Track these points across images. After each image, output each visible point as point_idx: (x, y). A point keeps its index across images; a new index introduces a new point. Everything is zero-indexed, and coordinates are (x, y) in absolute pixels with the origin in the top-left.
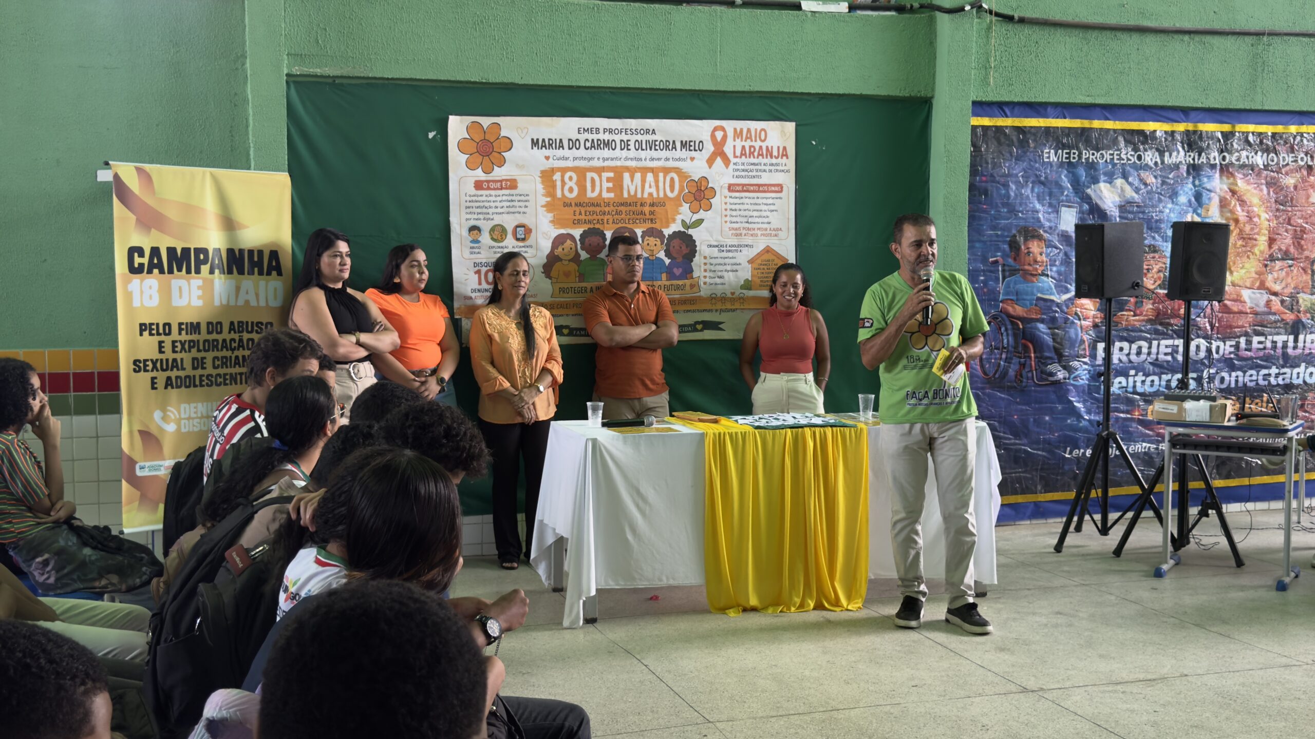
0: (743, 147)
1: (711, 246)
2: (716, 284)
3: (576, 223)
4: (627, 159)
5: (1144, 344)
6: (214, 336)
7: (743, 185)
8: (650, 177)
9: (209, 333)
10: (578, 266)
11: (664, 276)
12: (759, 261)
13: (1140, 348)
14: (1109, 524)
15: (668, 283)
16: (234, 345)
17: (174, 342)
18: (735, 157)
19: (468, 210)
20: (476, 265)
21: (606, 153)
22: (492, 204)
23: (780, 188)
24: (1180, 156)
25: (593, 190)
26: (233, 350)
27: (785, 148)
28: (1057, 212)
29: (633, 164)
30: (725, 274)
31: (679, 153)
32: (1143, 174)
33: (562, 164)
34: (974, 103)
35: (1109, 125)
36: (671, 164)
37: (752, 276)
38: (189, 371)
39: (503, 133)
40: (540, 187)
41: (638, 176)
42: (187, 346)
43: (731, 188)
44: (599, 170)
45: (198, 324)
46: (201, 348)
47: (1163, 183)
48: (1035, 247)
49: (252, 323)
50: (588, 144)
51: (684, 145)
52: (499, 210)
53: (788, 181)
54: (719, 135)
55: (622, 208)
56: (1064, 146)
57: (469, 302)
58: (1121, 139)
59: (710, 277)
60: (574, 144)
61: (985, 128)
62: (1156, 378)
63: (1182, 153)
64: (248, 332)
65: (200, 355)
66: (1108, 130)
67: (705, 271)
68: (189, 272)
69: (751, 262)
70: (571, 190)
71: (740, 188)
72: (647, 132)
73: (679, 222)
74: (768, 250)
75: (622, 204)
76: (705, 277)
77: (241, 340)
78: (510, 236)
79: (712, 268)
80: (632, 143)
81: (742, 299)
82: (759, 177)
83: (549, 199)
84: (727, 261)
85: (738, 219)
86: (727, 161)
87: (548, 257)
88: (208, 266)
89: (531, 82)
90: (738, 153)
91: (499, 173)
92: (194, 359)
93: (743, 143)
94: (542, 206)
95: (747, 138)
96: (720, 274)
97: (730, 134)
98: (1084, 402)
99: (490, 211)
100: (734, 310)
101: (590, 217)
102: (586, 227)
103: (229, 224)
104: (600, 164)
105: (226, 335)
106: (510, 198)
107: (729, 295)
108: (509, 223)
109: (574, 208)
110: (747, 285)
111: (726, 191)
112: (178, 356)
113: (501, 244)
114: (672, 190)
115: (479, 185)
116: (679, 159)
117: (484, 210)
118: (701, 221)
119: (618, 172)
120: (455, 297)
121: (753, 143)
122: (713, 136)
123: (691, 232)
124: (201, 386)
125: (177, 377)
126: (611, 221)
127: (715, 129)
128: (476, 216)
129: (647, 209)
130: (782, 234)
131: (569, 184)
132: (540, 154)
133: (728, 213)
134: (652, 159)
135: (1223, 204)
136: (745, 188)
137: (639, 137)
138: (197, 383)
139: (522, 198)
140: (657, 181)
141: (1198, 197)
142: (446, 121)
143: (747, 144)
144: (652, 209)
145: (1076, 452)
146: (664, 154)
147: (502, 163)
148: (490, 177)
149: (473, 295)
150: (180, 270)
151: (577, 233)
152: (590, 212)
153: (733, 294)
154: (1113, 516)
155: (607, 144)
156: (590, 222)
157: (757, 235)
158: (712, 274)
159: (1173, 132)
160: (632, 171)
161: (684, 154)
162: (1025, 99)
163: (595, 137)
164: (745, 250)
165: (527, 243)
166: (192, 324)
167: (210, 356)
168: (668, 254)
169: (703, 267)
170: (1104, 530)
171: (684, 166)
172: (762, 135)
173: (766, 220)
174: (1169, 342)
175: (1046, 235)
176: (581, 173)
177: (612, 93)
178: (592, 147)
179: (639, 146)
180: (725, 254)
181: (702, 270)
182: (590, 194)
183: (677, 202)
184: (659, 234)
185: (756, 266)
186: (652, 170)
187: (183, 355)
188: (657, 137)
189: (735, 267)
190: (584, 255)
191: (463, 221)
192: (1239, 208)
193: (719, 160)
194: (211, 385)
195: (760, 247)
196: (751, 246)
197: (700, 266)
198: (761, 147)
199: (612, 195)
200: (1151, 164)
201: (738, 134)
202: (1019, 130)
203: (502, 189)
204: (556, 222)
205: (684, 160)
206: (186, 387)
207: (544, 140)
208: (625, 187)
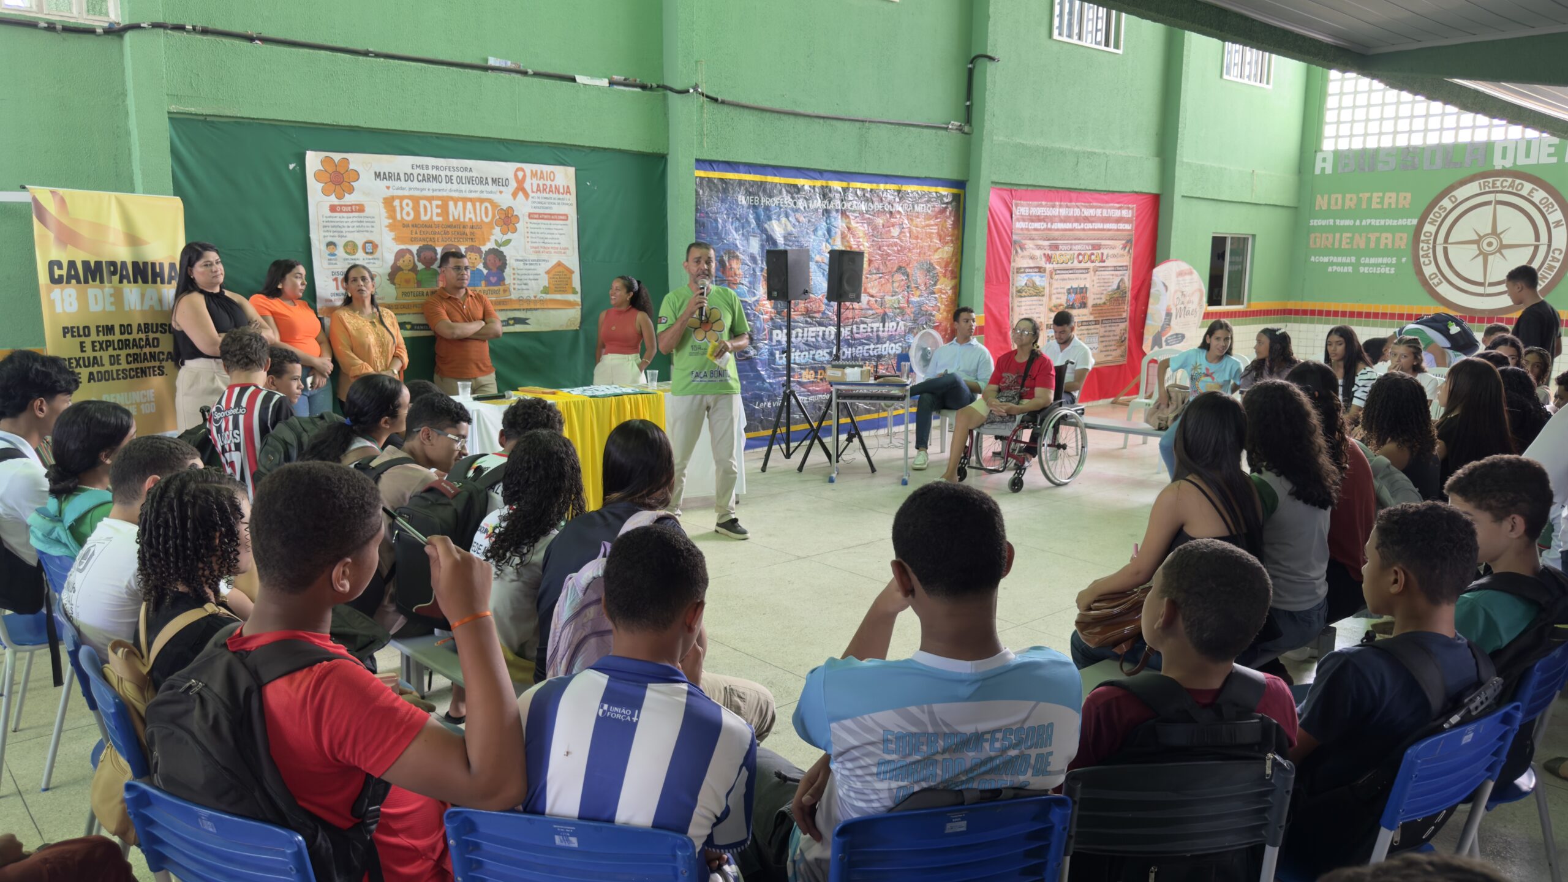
0: (538, 185)
1: (517, 260)
2: (523, 290)
3: (413, 240)
4: (451, 190)
5: (800, 330)
6: (126, 336)
7: (540, 214)
8: (469, 205)
9: (122, 333)
10: (416, 274)
11: (483, 283)
12: (553, 272)
13: (797, 333)
14: (791, 451)
15: (486, 288)
16: (142, 343)
17: (93, 343)
18: (533, 192)
19: (326, 229)
20: (333, 273)
21: (435, 185)
22: (345, 224)
23: (565, 217)
24: (818, 203)
25: (426, 214)
26: (141, 348)
27: (568, 187)
28: (748, 240)
29: (455, 195)
30: (529, 282)
31: (491, 187)
32: (798, 215)
33: (400, 193)
34: (698, 161)
35: (777, 180)
36: (485, 196)
37: (549, 283)
38: (107, 367)
39: (351, 167)
40: (383, 212)
41: (460, 204)
42: (104, 346)
43: (531, 216)
44: (430, 199)
45: (113, 326)
46: (116, 346)
47: (809, 221)
48: (735, 264)
49: (157, 324)
50: (420, 178)
51: (494, 181)
52: (351, 229)
53: (571, 211)
54: (520, 174)
55: (448, 229)
56: (750, 194)
57: (329, 304)
58: (784, 190)
59: (518, 285)
60: (409, 177)
61: (702, 179)
62: (807, 353)
63: (820, 201)
64: (153, 332)
65: (115, 353)
66: (776, 184)
68: (102, 281)
69: (548, 272)
70: (408, 214)
71: (537, 216)
72: (466, 169)
73: (492, 241)
74: (559, 264)
75: (448, 226)
77: (147, 339)
78: (360, 250)
79: (519, 277)
80: (454, 178)
81: (542, 301)
82: (550, 208)
83: (391, 221)
84: (530, 272)
85: (537, 240)
86: (526, 195)
87: (392, 267)
88: (118, 276)
89: (373, 126)
90: (535, 189)
91: (349, 199)
92: (111, 356)
93: (538, 182)
94: (387, 227)
95: (540, 178)
96: (525, 281)
97: (528, 174)
98: (766, 370)
99: (343, 229)
100: (536, 309)
101: (424, 236)
102: (421, 244)
103: (133, 240)
104: (430, 194)
105: (135, 335)
106: (359, 220)
107: (533, 298)
108: (360, 239)
109: (411, 228)
110: (546, 290)
111: (527, 218)
112: (98, 354)
113: (353, 257)
114: (487, 216)
115: (333, 209)
116: (491, 192)
117: (339, 229)
118: (508, 241)
119: (445, 200)
120: (318, 300)
121: (545, 182)
122: (516, 176)
123: (502, 249)
124: (118, 379)
125: (98, 372)
126: (441, 239)
127: (518, 170)
128: (332, 234)
129: (468, 231)
130: (569, 252)
131: (406, 209)
132: (382, 184)
133: (530, 235)
134: (471, 192)
135: (843, 237)
136: (541, 217)
137: (460, 174)
138: (115, 376)
139: (369, 220)
140: (475, 209)
141: (829, 231)
142: (305, 154)
143: (541, 182)
144: (472, 230)
145: (762, 404)
146: (480, 187)
147: (351, 190)
148: (342, 202)
149: (333, 298)
150: (94, 280)
151: (414, 248)
152: (424, 232)
153: (535, 297)
154: (793, 445)
155: (435, 178)
156: (424, 240)
157: (551, 253)
158: (519, 282)
159: (814, 186)
160: (456, 200)
161: (495, 188)
162: (726, 159)
163: (425, 172)
164: (543, 263)
165: (375, 256)
166: (107, 326)
167: (123, 353)
168: (486, 266)
169: (512, 277)
170: (788, 456)
171: (496, 197)
172: (552, 176)
173: (557, 241)
174: (814, 329)
175: (741, 256)
176: (416, 200)
177: (437, 137)
178: (424, 180)
179: (460, 180)
180: (528, 267)
182: (424, 218)
183: (490, 225)
184: (479, 251)
185: (551, 275)
186: (471, 200)
187: (102, 353)
188: (474, 174)
189: (536, 277)
190: (420, 266)
191: (322, 238)
192: (852, 239)
193: (521, 194)
194: (126, 378)
195: (554, 262)
196: (547, 261)
198: (551, 186)
199: (440, 219)
200: (802, 208)
201: (534, 174)
202: (722, 180)
203: (352, 211)
204: (398, 239)
205: (495, 193)
206: (106, 380)
207: (384, 173)
208: (451, 212)
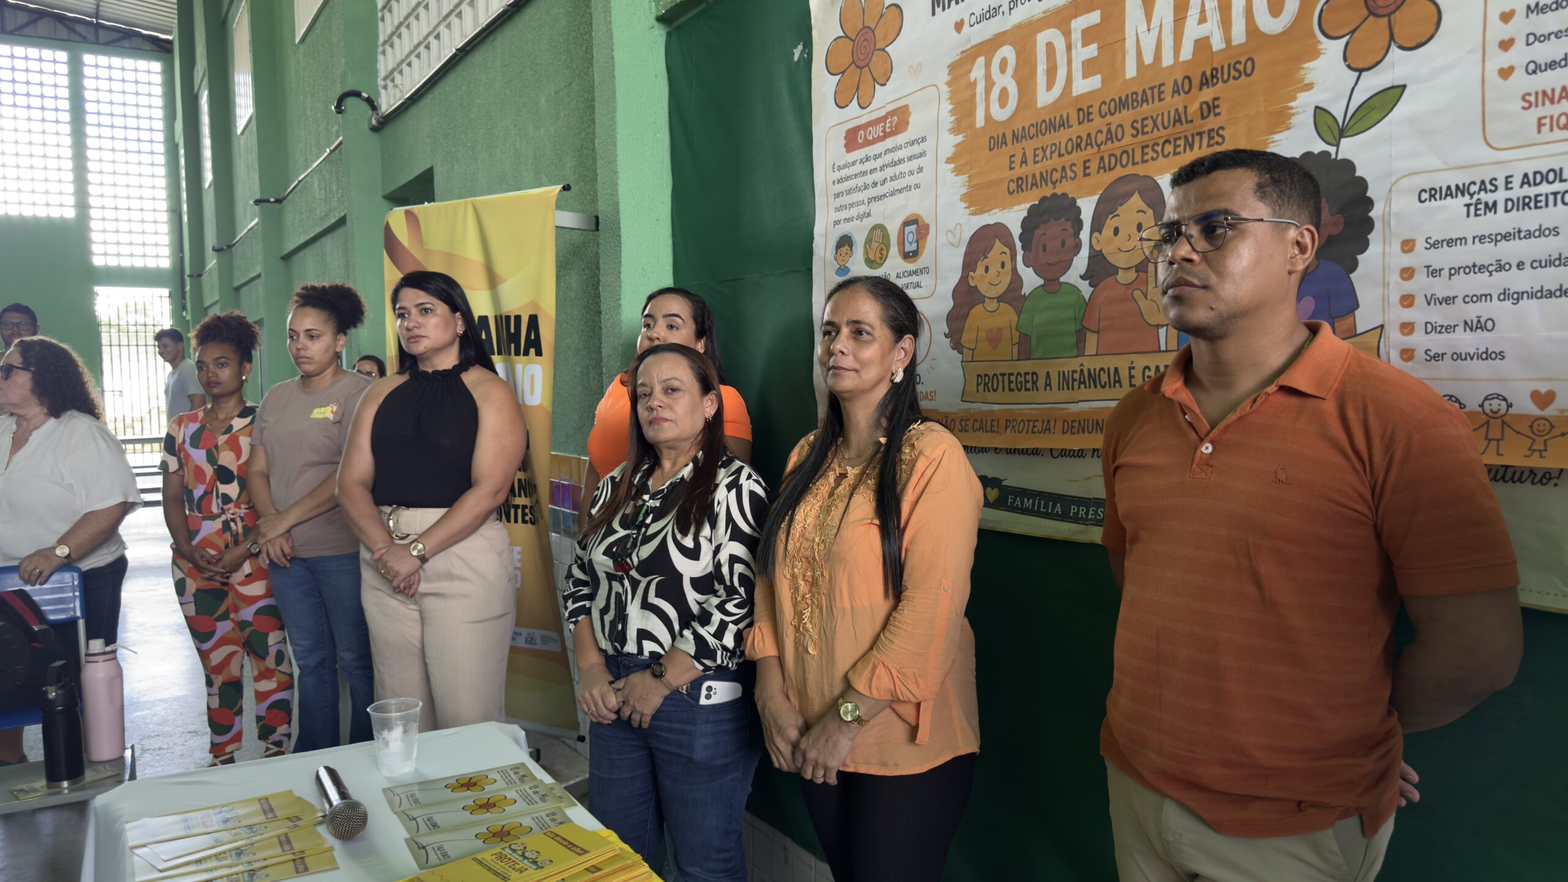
1: (1433, 193)
2: (1457, 356)
3: (1014, 190)
10: (1021, 312)
19: (839, 203)
22: (870, 178)
30: (1501, 310)
33: (987, 30)
40: (946, 110)
52: (880, 190)
59: (1432, 328)
67: (1407, 301)
70: (1003, 97)
76: (1407, 328)
78: (895, 248)
83: (960, 138)
84: (1510, 249)
87: (956, 292)
91: (882, 99)
96: (1473, 311)
99: (866, 194)
101: (1045, 166)
102: (1035, 197)
103: (492, 277)
106: (896, 156)
107: (1526, 406)
108: (894, 216)
109: (1009, 147)
113: (881, 273)
115: (851, 139)
117: (858, 196)
118: (1395, 92)
123: (1349, 148)
126: (1094, 166)
128: (846, 213)
129: (1193, 99)
131: (1001, 82)
132: (948, 19)
139: (915, 149)
142: (809, 12)
144: (1212, 93)
147: (887, 72)
148: (868, 115)
152: (1044, 150)
153: (1542, 399)
156: (1044, 179)
158: (1436, 315)
165: (920, 263)
169: (1398, 287)
176: (1027, 39)
180: (1497, 221)
181: (1395, 298)
183: (1297, 43)
189: (1553, 276)
190: (1030, 280)
191: (831, 230)
197: (1385, 284)
199: (1096, 82)
203: (885, 135)
204: (972, 197)
208: (1130, 43)
